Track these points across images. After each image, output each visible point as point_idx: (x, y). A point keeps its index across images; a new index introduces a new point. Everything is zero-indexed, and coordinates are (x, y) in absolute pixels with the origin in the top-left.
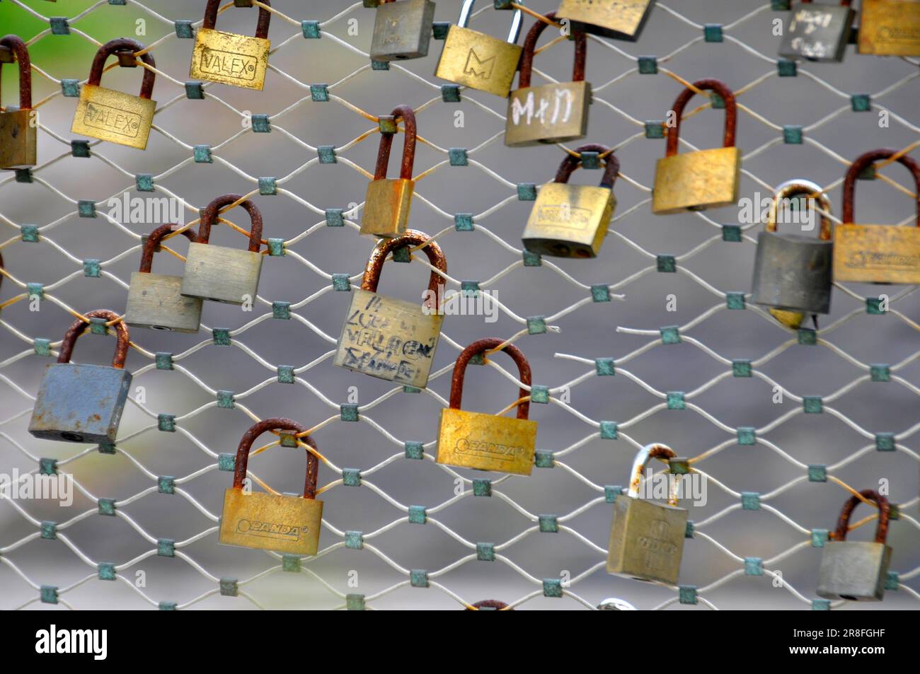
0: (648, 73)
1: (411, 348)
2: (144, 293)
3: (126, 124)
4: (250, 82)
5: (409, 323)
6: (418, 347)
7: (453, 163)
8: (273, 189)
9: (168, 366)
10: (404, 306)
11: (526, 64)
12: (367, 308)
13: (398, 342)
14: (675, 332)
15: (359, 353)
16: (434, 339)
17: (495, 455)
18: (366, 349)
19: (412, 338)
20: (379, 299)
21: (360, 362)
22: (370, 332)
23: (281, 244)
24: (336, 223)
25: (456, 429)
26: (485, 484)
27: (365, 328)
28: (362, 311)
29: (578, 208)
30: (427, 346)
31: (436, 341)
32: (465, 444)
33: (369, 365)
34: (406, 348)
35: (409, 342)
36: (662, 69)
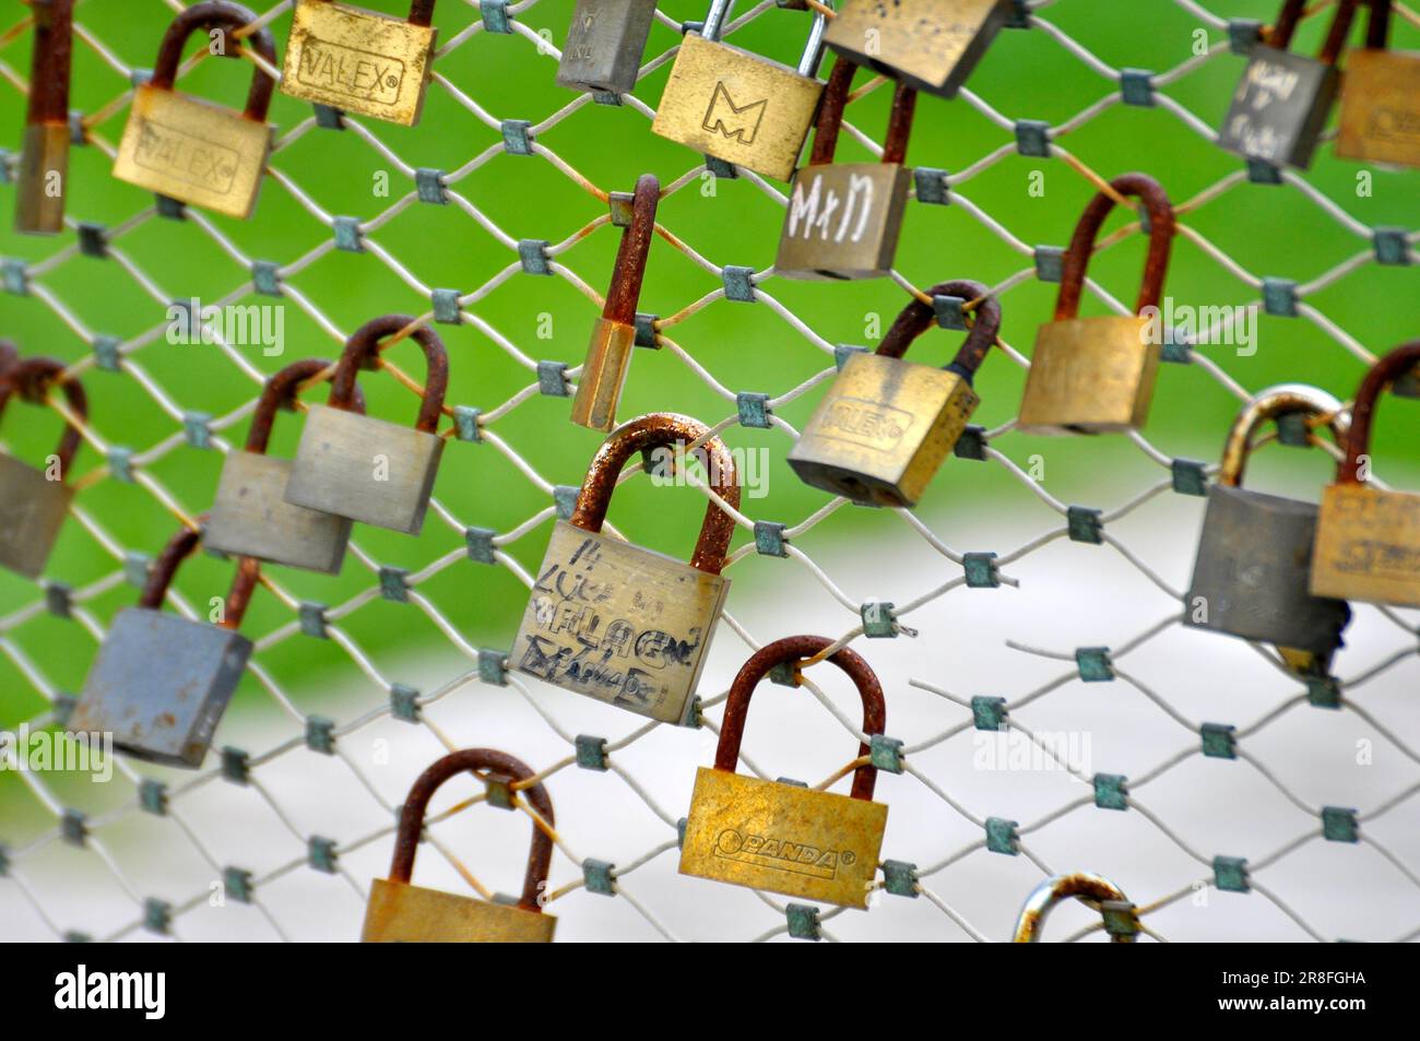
0: (1032, 154)
1: (651, 645)
2: (244, 492)
3: (210, 166)
4: (390, 109)
5: (650, 596)
6: (665, 643)
7: (730, 295)
8: (454, 313)
9: (317, 630)
10: (643, 563)
11: (827, 118)
12: (573, 561)
13: (627, 632)
14: (1099, 659)
15: (550, 647)
16: (700, 630)
17: (793, 865)
18: (564, 639)
19: (654, 626)
20: (596, 548)
21: (551, 665)
22: (575, 608)
23: (473, 418)
24: (554, 390)
25: (718, 809)
26: (805, 915)
27: (567, 599)
28: (564, 565)
29: (892, 408)
30: (684, 643)
31: (703, 634)
32: (734, 839)
33: (568, 673)
34: (641, 644)
35: (648, 633)
36: (1057, 150)
